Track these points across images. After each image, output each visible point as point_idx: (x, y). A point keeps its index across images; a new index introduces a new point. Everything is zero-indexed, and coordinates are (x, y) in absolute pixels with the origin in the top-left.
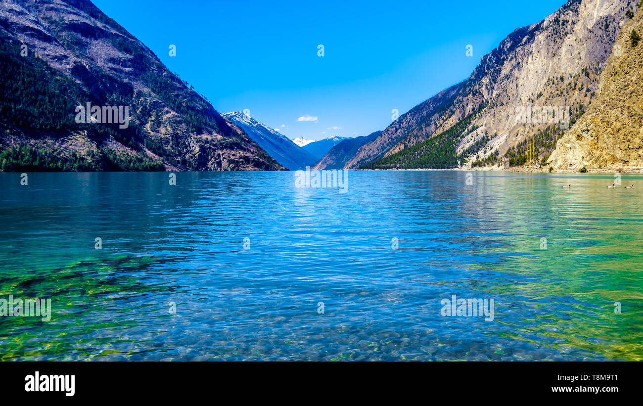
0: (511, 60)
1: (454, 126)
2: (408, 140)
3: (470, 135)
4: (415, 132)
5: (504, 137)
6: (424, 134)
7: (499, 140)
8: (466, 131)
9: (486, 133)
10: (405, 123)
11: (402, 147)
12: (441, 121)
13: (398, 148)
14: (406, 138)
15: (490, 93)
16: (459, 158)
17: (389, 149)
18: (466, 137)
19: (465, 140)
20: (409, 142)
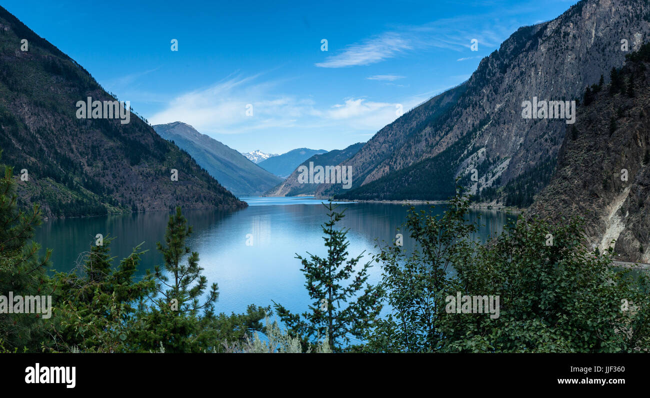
0: (513, 69)
1: (452, 146)
2: (394, 160)
3: (471, 157)
4: (402, 150)
5: (507, 162)
6: (413, 153)
7: (502, 166)
8: (466, 152)
9: (488, 156)
10: (390, 136)
11: (387, 169)
12: (438, 138)
13: (382, 170)
14: (392, 158)
15: (492, 107)
16: (458, 187)
17: (372, 170)
18: (466, 161)
19: (464, 163)
20: (395, 162)
